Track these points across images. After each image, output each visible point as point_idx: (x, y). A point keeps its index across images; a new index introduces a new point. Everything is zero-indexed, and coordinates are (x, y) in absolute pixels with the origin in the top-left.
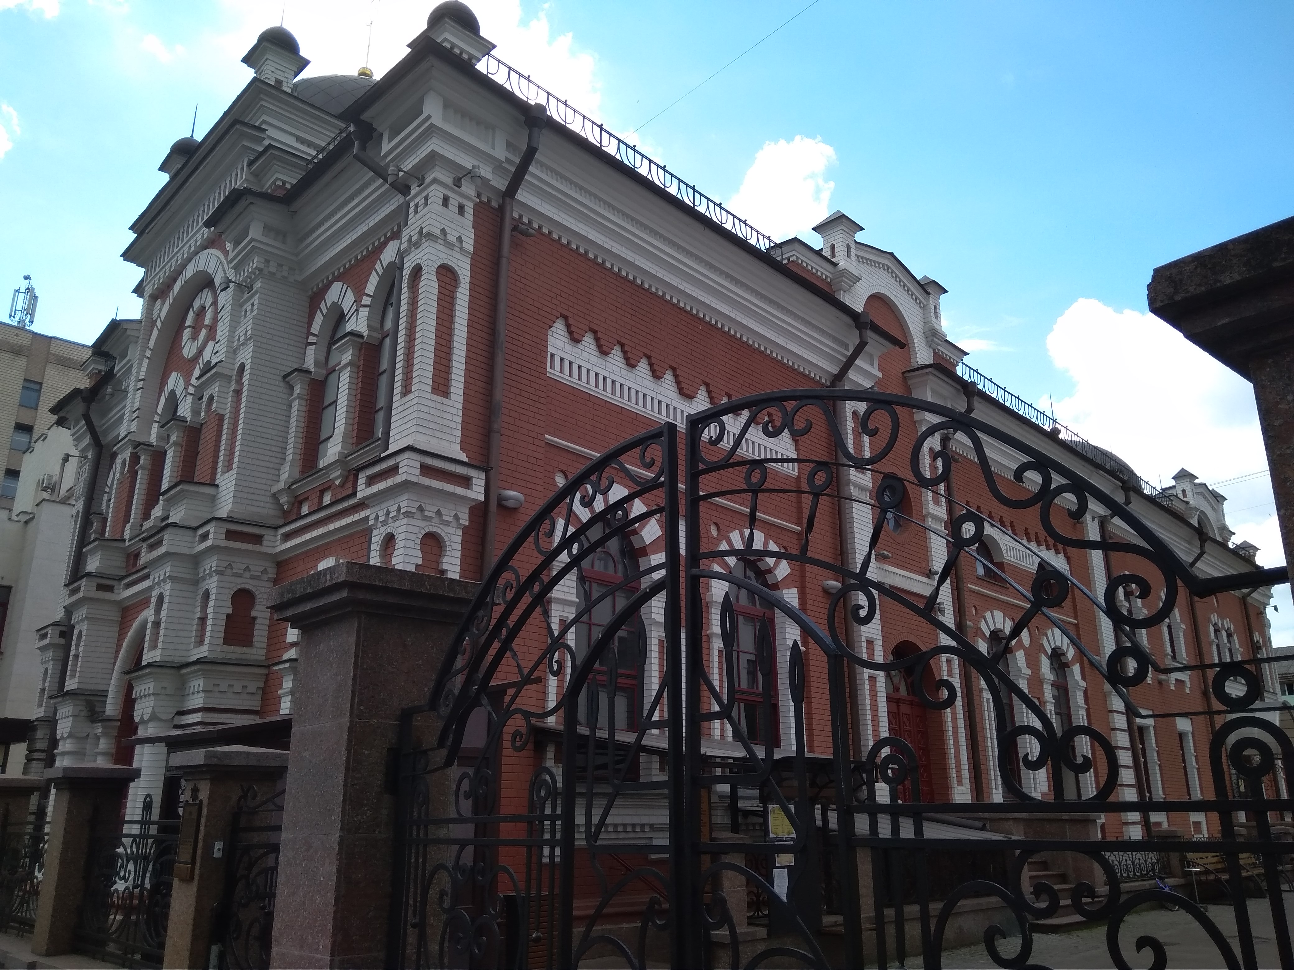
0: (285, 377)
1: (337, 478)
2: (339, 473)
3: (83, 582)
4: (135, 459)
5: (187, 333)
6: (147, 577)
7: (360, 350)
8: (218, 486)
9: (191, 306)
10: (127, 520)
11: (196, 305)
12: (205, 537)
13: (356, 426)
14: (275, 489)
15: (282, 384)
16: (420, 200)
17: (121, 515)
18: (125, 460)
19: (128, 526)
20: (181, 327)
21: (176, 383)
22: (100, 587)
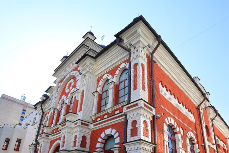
0: (93, 93)
1: (110, 112)
2: (111, 110)
3: (43, 134)
4: (54, 112)
5: (67, 88)
6: (61, 133)
7: (114, 85)
8: (77, 114)
9: (68, 83)
10: (52, 123)
11: (69, 83)
12: (76, 124)
13: (114, 101)
14: (91, 115)
15: (92, 95)
16: (135, 51)
17: (51, 123)
18: (52, 112)
19: (52, 125)
20: (65, 87)
21: (64, 97)
22: (46, 136)
